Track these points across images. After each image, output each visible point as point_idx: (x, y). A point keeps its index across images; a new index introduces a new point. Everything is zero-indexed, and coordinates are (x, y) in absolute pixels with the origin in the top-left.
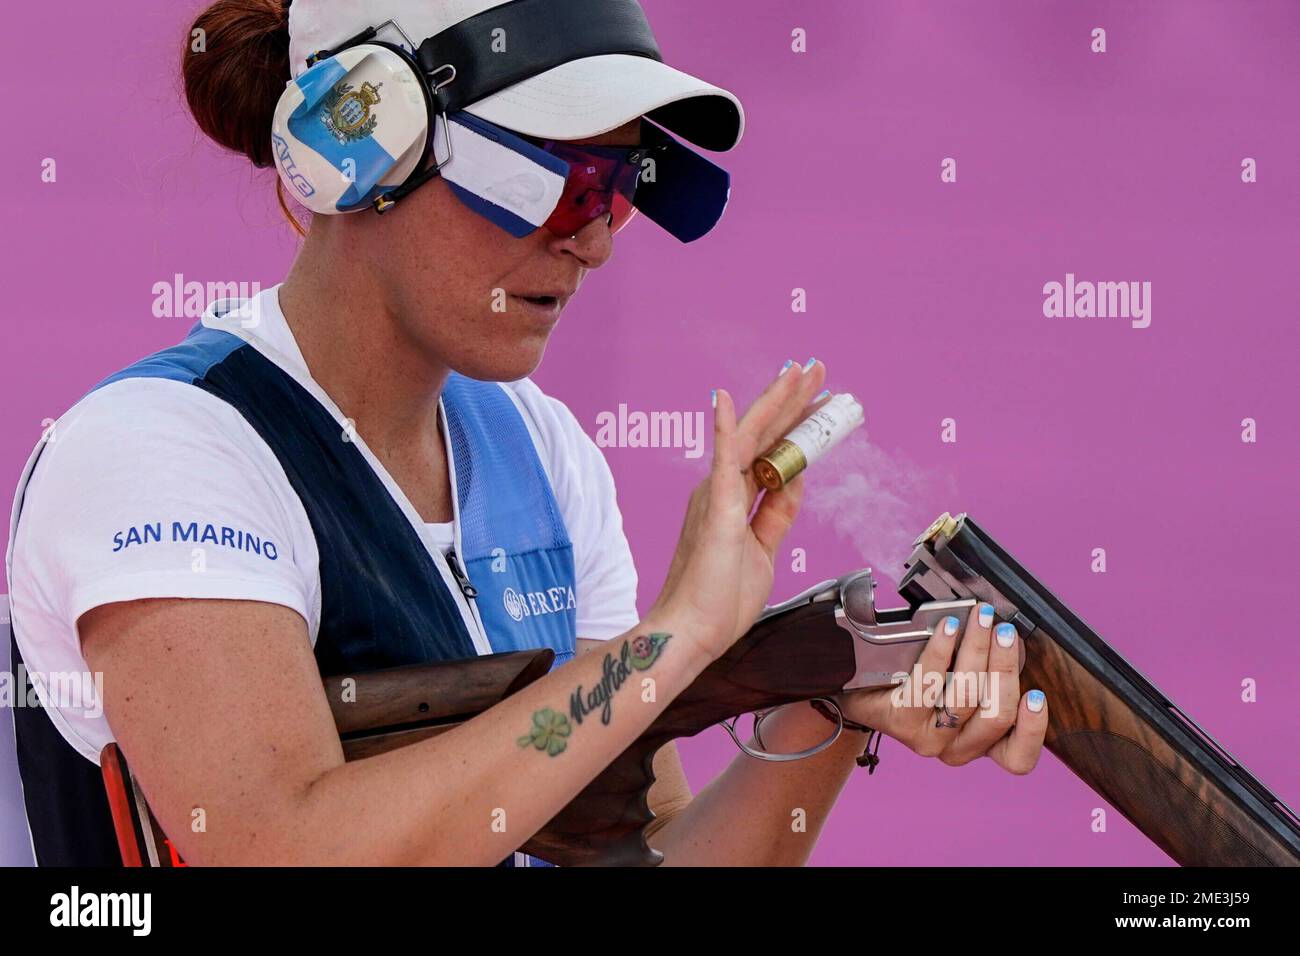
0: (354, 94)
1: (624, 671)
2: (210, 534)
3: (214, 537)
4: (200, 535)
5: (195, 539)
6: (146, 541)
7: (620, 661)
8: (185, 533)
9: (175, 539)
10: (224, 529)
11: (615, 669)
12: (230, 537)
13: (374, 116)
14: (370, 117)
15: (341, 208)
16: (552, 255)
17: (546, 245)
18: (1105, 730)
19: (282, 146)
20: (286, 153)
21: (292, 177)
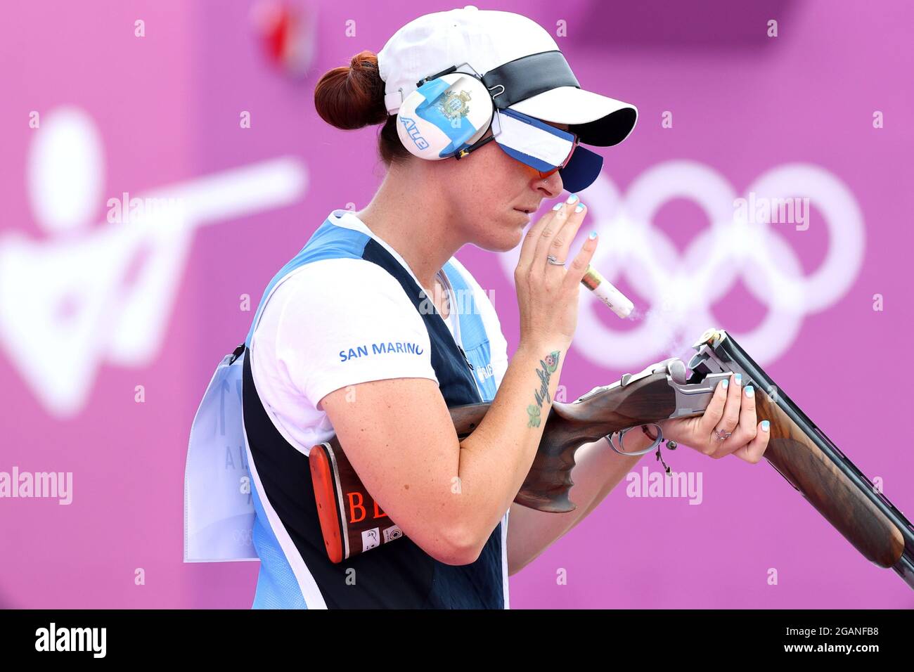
0: (456, 96)
1: (548, 375)
2: (391, 348)
3: (393, 349)
4: (387, 350)
5: (385, 352)
6: (360, 356)
7: (544, 371)
8: (379, 348)
9: (375, 353)
10: (397, 344)
11: (545, 376)
12: (400, 348)
13: (468, 107)
14: (466, 107)
15: (441, 155)
16: (533, 189)
17: (531, 185)
18: (791, 438)
19: (411, 123)
20: (413, 127)
21: (415, 139)
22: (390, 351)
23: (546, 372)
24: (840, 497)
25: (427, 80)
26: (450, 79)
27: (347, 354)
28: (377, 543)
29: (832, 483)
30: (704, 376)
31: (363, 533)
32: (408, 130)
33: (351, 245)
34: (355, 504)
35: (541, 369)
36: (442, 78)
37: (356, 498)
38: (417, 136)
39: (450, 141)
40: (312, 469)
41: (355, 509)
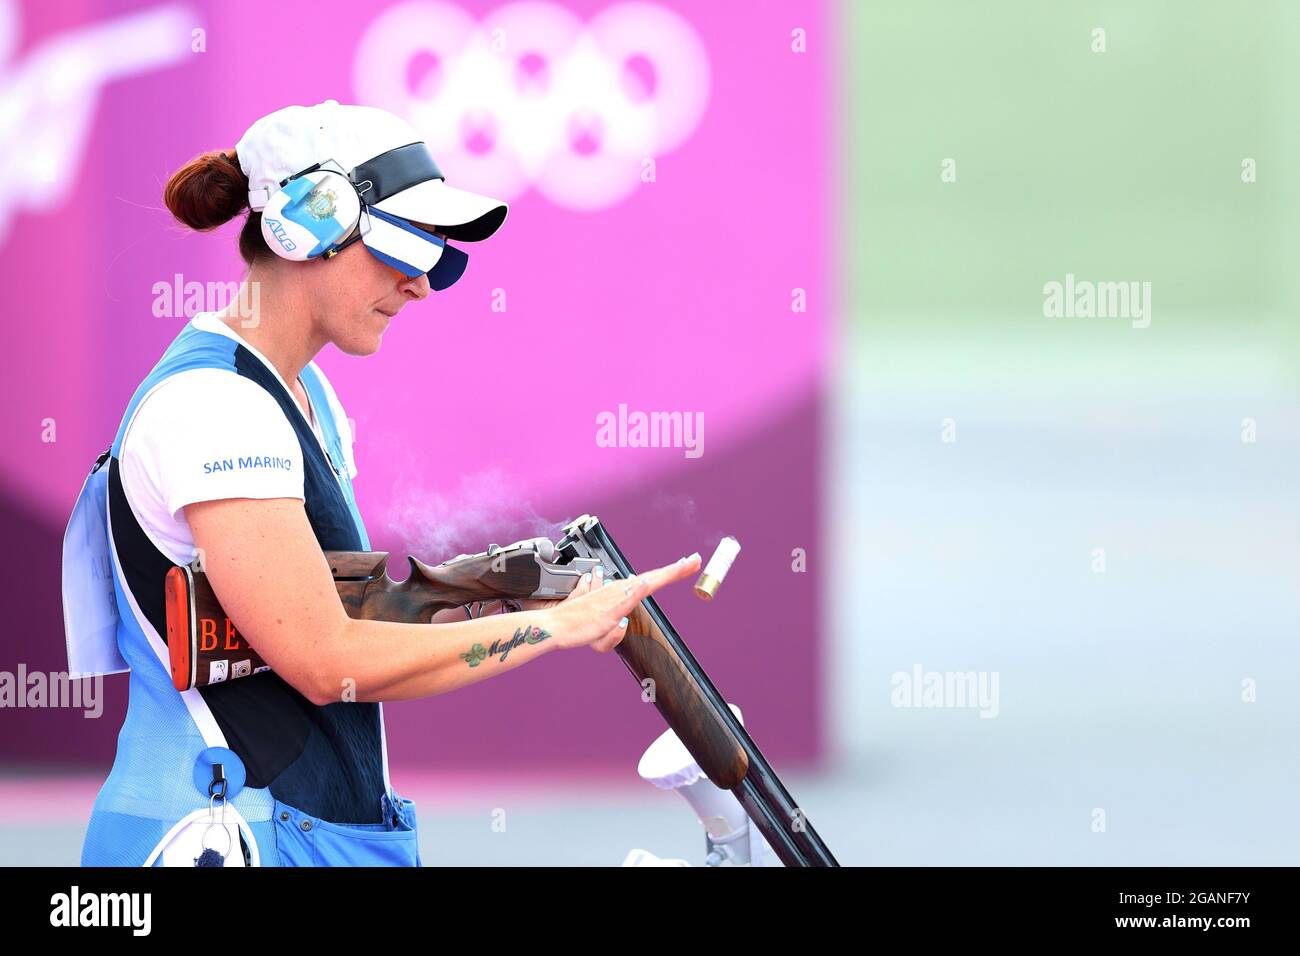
0: (323, 195)
2: (258, 462)
3: (260, 463)
4: (253, 464)
5: (251, 466)
6: (225, 469)
8: (246, 463)
9: (241, 467)
10: (265, 458)
12: (268, 463)
13: (335, 207)
14: (333, 207)
15: (310, 256)
16: (400, 292)
17: (398, 287)
18: (650, 637)
19: (277, 224)
20: (279, 228)
21: (281, 241)
22: (258, 466)
24: (691, 706)
25: (291, 179)
26: (314, 178)
27: (211, 466)
28: (224, 676)
29: (685, 690)
30: (570, 559)
31: (212, 663)
32: (274, 232)
33: (222, 352)
34: (207, 631)
36: (306, 177)
37: (209, 625)
38: (283, 238)
39: (318, 242)
40: (167, 591)
41: (207, 636)
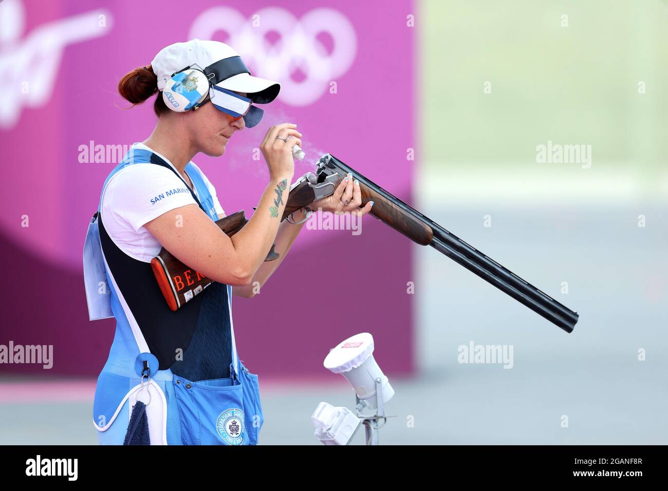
0: (191, 80)
5: (173, 194)
6: (161, 199)
8: (169, 193)
9: (168, 196)
11: (279, 192)
13: (197, 85)
15: (186, 109)
16: (231, 127)
17: (230, 124)
18: (371, 196)
19: (170, 94)
20: (171, 96)
21: (172, 102)
23: (280, 190)
24: (399, 218)
25: (176, 73)
26: (187, 72)
27: (154, 200)
28: (192, 297)
29: (394, 212)
30: (325, 178)
32: (169, 98)
33: (144, 157)
35: (277, 189)
36: (184, 72)
37: (178, 279)
38: (173, 101)
39: (189, 102)
41: (179, 284)
